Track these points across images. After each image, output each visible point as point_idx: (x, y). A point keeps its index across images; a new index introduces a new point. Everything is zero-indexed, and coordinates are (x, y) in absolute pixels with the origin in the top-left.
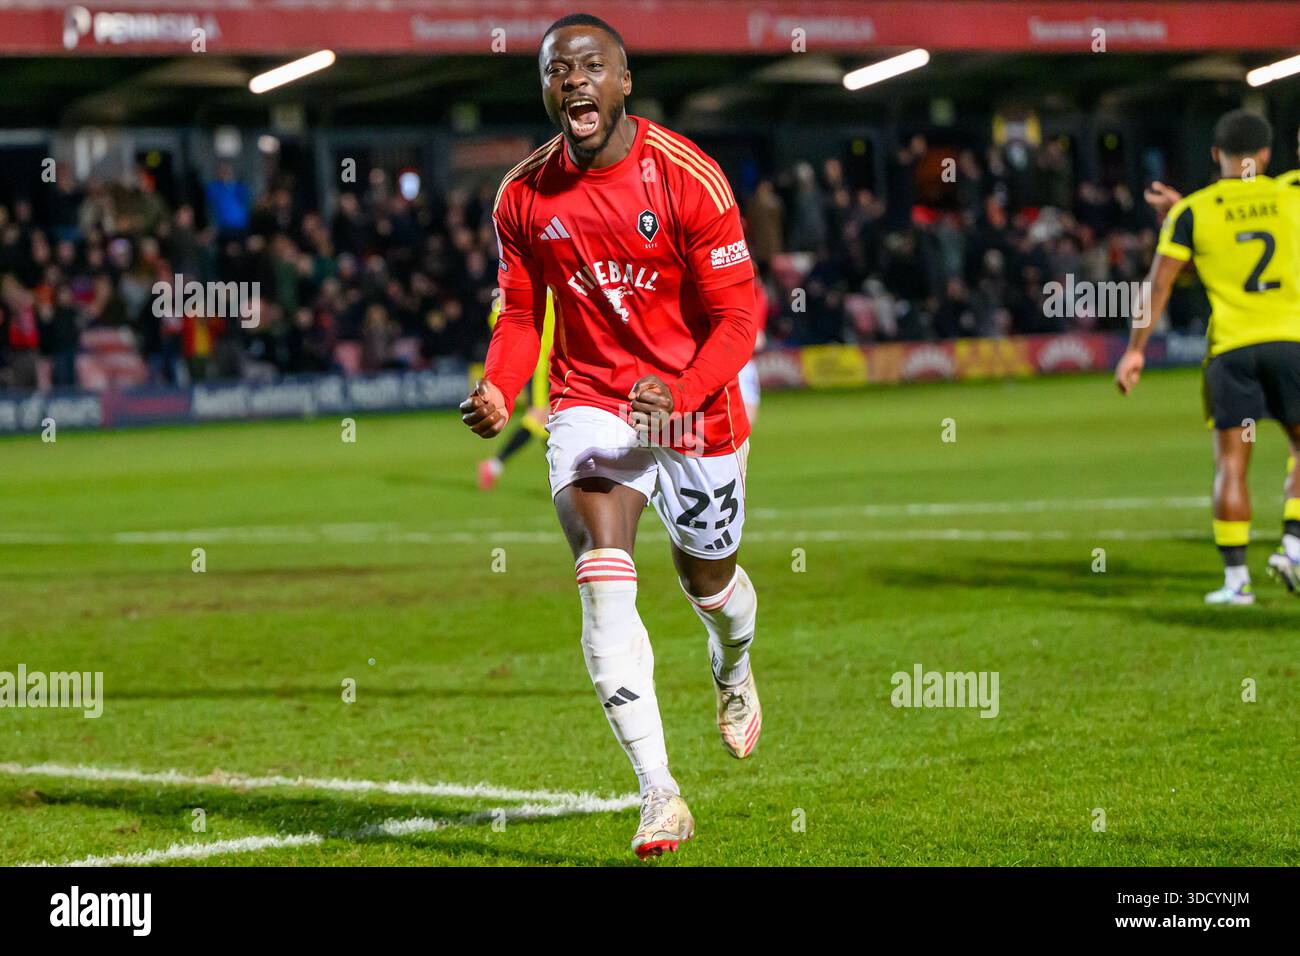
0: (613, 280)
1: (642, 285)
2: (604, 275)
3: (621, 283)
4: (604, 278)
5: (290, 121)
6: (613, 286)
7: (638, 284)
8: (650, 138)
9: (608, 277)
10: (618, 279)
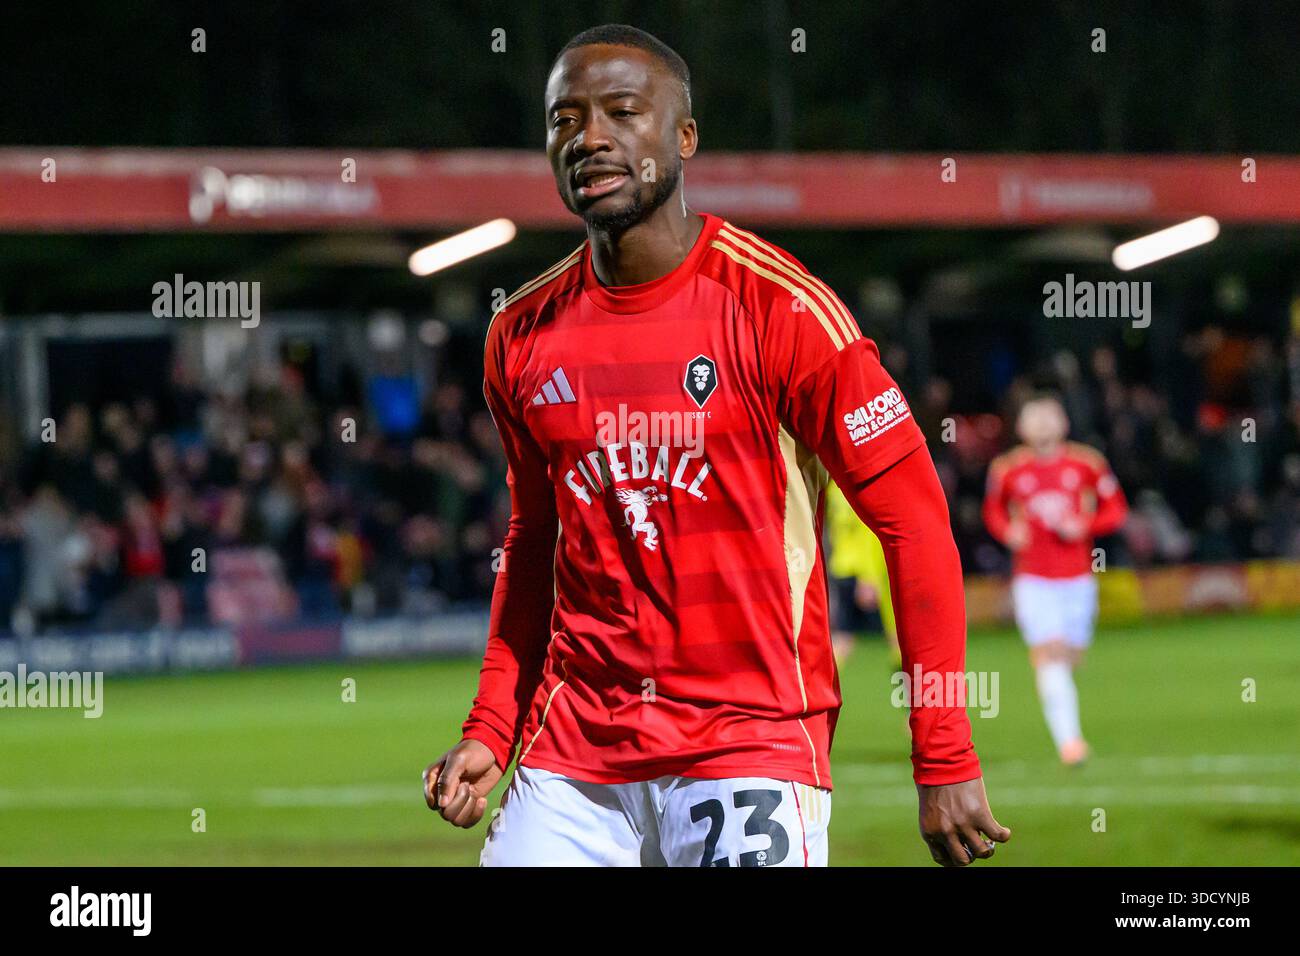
0: (636, 475)
1: (683, 486)
2: (622, 466)
3: (648, 481)
4: (623, 471)
5: (458, 305)
6: (635, 485)
7: (677, 482)
8: (723, 239)
9: (627, 470)
10: (644, 474)
